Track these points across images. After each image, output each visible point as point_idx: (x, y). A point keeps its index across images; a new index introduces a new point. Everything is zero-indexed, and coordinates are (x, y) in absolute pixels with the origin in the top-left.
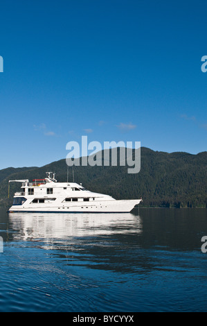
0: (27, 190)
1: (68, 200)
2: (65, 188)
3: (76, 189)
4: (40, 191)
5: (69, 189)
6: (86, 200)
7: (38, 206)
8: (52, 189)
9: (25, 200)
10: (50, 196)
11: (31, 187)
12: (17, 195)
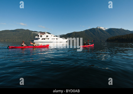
0: (40, 36)
1: (52, 39)
2: (52, 36)
4: (44, 36)
6: (57, 39)
7: (43, 41)
8: (48, 36)
9: (39, 39)
11: (41, 35)
12: (36, 37)
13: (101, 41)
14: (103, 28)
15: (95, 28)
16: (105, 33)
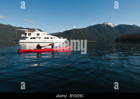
0: (27, 34)
1: (45, 38)
2: (44, 34)
4: (34, 35)
6: (52, 38)
7: (33, 40)
8: (39, 34)
9: (27, 38)
12: (23, 35)
13: (109, 41)
14: (111, 24)
15: (102, 24)
16: (113, 31)
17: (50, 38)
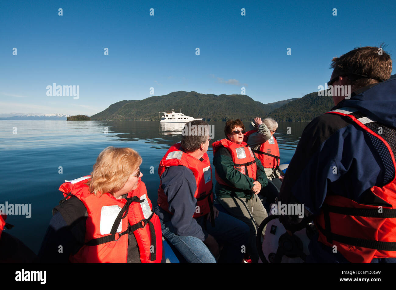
0: (166, 115)
1: (179, 118)
2: (178, 115)
3: (182, 115)
4: (170, 116)
5: (180, 115)
6: (185, 118)
7: (170, 120)
8: (174, 115)
9: (166, 118)
10: (174, 117)
11: (168, 114)
12: (163, 117)
17: (183, 119)
